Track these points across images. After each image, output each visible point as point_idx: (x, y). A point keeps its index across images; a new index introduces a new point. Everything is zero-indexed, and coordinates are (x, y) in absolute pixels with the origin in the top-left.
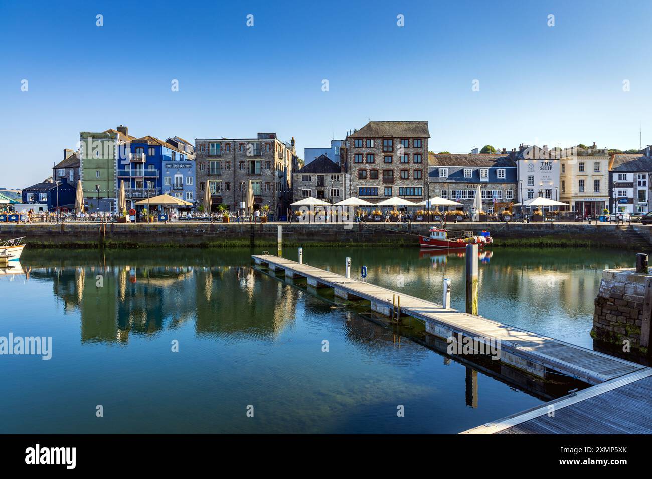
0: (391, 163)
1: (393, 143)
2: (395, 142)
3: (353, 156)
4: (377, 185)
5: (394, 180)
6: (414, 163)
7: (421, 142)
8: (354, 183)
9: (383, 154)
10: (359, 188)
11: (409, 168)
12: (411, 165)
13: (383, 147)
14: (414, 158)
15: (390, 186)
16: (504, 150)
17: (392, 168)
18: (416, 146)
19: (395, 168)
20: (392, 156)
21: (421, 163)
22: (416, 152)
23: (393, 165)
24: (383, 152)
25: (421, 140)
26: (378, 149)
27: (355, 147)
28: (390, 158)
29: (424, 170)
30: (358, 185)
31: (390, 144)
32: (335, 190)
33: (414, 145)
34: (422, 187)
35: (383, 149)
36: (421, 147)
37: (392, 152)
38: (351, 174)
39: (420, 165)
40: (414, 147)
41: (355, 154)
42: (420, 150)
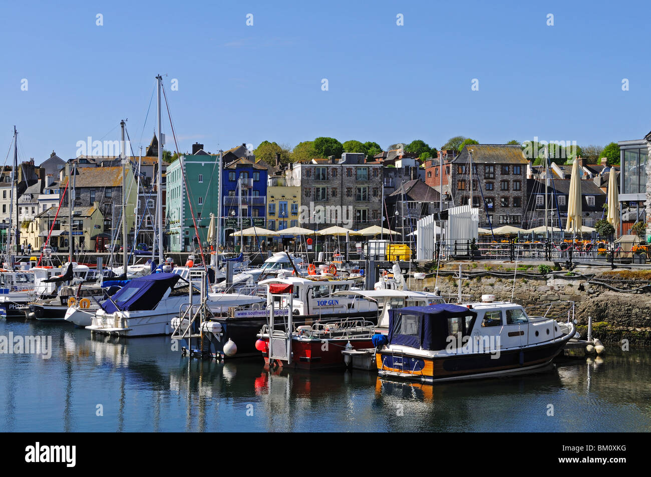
0: (492, 190)
1: (494, 169)
2: (496, 168)
3: (456, 182)
5: (496, 207)
6: (514, 190)
7: (520, 169)
9: (485, 181)
11: (508, 196)
12: (511, 191)
13: (485, 173)
14: (513, 184)
15: (491, 214)
17: (493, 195)
18: (515, 173)
19: (497, 196)
20: (493, 183)
21: (520, 190)
22: (515, 178)
23: (495, 191)
24: (485, 178)
25: (520, 166)
26: (481, 176)
27: (459, 174)
28: (491, 185)
29: (522, 198)
31: (492, 170)
33: (513, 171)
34: (521, 215)
35: (485, 176)
36: (520, 174)
37: (494, 178)
38: (454, 202)
39: (519, 192)
40: (513, 174)
41: (459, 181)
42: (519, 177)
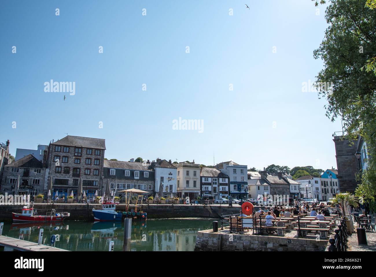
0: (79, 163)
1: (82, 151)
2: (83, 150)
3: (53, 157)
4: (68, 178)
5: (80, 175)
6: (94, 165)
7: (100, 152)
8: (52, 175)
9: (74, 157)
10: (55, 179)
11: (90, 168)
12: (92, 166)
13: (75, 152)
14: (94, 161)
15: (77, 178)
16: (148, 161)
17: (79, 167)
18: (96, 154)
19: (82, 167)
20: (80, 159)
21: (99, 165)
22: (96, 158)
23: (81, 164)
24: (75, 156)
25: (100, 150)
26: (71, 154)
27: (55, 151)
28: (79, 160)
29: (100, 170)
30: (55, 177)
31: (80, 151)
32: (36, 180)
33: (95, 153)
34: (98, 180)
35: (74, 154)
36: (100, 155)
37: (81, 156)
38: (50, 169)
39: (98, 166)
40: (95, 155)
41: (55, 156)
42: (99, 157)
